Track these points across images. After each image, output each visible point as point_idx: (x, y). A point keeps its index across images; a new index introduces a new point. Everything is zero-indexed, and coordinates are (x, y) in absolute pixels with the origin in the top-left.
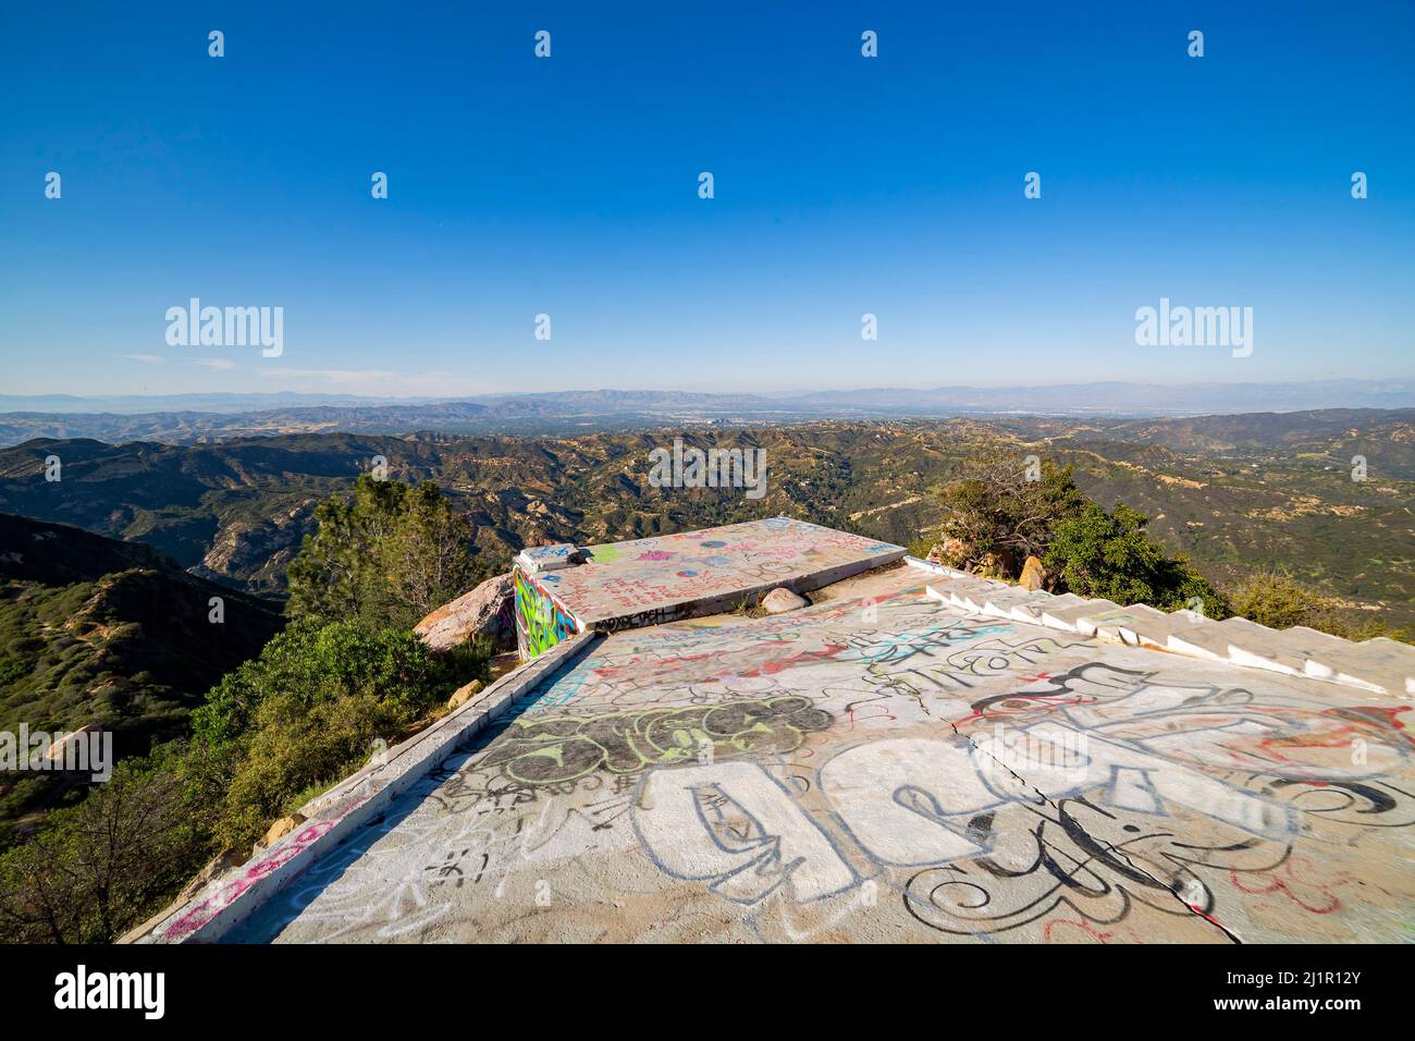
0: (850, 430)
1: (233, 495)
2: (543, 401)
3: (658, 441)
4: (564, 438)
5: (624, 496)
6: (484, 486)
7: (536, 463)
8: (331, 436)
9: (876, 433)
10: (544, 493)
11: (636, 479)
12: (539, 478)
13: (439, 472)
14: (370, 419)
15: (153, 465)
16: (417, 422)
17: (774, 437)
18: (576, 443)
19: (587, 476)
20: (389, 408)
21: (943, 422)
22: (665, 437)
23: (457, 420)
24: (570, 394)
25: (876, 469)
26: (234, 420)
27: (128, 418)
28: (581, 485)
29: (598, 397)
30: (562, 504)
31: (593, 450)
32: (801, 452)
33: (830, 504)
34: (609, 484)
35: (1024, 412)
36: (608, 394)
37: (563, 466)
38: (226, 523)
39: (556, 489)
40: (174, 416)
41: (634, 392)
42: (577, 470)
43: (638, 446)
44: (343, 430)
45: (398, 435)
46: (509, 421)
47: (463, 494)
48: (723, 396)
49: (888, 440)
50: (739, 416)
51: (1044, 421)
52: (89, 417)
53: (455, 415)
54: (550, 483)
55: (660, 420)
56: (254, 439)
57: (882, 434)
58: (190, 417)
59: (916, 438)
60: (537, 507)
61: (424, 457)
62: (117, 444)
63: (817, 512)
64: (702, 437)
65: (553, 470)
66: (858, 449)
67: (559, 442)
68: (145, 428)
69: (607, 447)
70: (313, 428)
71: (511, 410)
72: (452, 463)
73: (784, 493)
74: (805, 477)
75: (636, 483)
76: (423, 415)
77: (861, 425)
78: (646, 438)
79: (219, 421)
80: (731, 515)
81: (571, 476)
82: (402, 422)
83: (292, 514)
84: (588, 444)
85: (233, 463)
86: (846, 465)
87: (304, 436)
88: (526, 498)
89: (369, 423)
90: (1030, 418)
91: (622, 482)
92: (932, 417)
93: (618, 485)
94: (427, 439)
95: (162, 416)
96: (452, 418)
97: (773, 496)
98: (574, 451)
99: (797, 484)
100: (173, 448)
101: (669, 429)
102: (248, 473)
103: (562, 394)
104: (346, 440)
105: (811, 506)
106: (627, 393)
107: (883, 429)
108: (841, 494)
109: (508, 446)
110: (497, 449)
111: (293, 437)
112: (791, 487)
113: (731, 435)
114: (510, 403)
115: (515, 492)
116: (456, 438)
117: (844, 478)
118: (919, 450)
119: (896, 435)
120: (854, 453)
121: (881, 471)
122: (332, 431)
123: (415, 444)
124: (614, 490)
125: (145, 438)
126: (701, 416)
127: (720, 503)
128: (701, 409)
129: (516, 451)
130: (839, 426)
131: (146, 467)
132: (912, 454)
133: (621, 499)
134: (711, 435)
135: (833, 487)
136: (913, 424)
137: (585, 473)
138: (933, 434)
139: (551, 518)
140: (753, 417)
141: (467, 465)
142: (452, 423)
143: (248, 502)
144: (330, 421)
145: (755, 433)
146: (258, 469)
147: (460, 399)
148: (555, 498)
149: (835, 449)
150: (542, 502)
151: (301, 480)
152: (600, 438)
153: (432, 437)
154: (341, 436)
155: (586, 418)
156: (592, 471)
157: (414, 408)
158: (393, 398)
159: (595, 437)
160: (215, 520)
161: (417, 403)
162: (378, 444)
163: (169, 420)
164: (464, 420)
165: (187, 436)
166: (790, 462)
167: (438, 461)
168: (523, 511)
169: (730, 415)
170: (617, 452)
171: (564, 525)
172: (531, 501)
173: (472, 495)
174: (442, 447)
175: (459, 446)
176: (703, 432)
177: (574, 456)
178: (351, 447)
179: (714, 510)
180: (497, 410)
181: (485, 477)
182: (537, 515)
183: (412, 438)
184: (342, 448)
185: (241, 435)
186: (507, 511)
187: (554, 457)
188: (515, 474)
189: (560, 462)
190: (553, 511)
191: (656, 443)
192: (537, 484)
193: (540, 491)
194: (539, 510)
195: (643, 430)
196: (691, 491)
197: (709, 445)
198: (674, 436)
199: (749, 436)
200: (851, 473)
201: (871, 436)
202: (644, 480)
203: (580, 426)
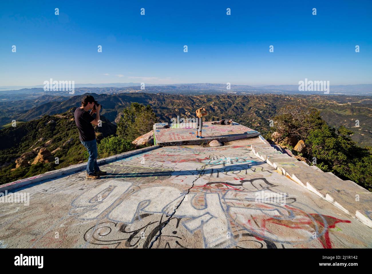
0: (277, 97)
1: (120, 106)
2: (191, 86)
3: (221, 97)
4: (196, 96)
5: (210, 112)
6: (175, 107)
7: (188, 102)
8: (140, 93)
9: (285, 98)
10: (190, 110)
11: (214, 107)
12: (189, 106)
13: (165, 103)
14: (149, 89)
15: (105, 99)
16: (160, 90)
17: (253, 98)
18: (198, 97)
20: (154, 87)
21: (308, 96)
22: (222, 96)
23: (169, 90)
24: (198, 84)
26: (121, 89)
27: (101, 89)
29: (205, 85)
31: (203, 99)
32: (261, 103)
33: (268, 118)
34: (207, 108)
35: (341, 94)
36: (208, 84)
38: (119, 113)
39: (193, 109)
40: (109, 88)
41: (215, 84)
42: (198, 104)
43: (215, 98)
45: (155, 93)
46: (182, 91)
47: (170, 109)
48: (240, 86)
49: (289, 101)
50: (244, 91)
51: (349, 96)
52: (95, 88)
53: (169, 89)
54: (191, 107)
55: (221, 92)
56: (124, 94)
57: (287, 99)
58: (112, 88)
59: (298, 101)
60: (188, 113)
61: (161, 99)
62: (99, 94)
63: (264, 120)
64: (233, 97)
65: (193, 104)
66: (279, 103)
67: (194, 97)
68: (104, 91)
69: (206, 98)
70: (137, 91)
71: (182, 88)
72: (168, 101)
73: (255, 114)
74: (262, 110)
75: (214, 109)
76: (161, 89)
77: (281, 96)
78: (217, 96)
79: (118, 89)
80: (239, 119)
81: (197, 106)
82: (156, 90)
84: (202, 97)
85: (120, 99)
86: (275, 107)
87: (135, 93)
88: (185, 111)
89: (149, 90)
90: (343, 96)
91: (210, 108)
92: (305, 94)
93: (209, 109)
94: (162, 95)
95: (107, 88)
96: (168, 90)
97: (252, 115)
98: (198, 99)
99: (259, 112)
100: (109, 95)
101: (224, 94)
102: (123, 102)
103: (196, 84)
104: (144, 94)
105: (262, 118)
106: (213, 84)
107: (288, 97)
108: (272, 116)
109: (182, 97)
110: (179, 98)
111: (132, 93)
112: (257, 112)
113: (241, 97)
114: (182, 86)
115: (183, 109)
116: (169, 95)
117: (273, 111)
118: (299, 104)
119: (292, 99)
120: (277, 104)
122: (141, 92)
123: (159, 96)
124: (208, 110)
125: (104, 93)
126: (233, 91)
127: (236, 115)
128: (233, 89)
129: (183, 99)
130: (274, 95)
131: (104, 99)
132: (296, 105)
133: (209, 112)
134: (235, 97)
135: (270, 113)
136: (298, 96)
137: (200, 105)
138: (305, 100)
139: (191, 116)
140: (248, 92)
141: (171, 101)
143: (123, 108)
144: (140, 90)
145: (248, 97)
146: (125, 100)
147: (170, 85)
148: (192, 111)
149: (272, 102)
150: (189, 112)
153: (163, 94)
154: (143, 93)
156: (202, 105)
157: (159, 87)
158: (155, 84)
159: (204, 96)
160: (117, 112)
162: (151, 96)
163: (108, 89)
164: (171, 90)
165: (111, 93)
166: (257, 105)
167: (164, 100)
168: (184, 114)
169: (241, 91)
170: (209, 100)
172: (186, 112)
173: (172, 109)
174: (165, 97)
175: (170, 97)
176: (233, 96)
177: (198, 100)
178: (145, 96)
179: (234, 117)
180: (179, 88)
181: (175, 105)
182: (188, 115)
183: (159, 94)
184: (143, 96)
185: (122, 93)
186: (180, 114)
187: (193, 101)
188: (183, 104)
189: (195, 102)
190: (192, 114)
191: (220, 98)
192: (188, 107)
193: (189, 109)
194: (188, 114)
195: (217, 94)
196: (228, 111)
197: (235, 99)
198: (225, 96)
199: (246, 97)
200: (276, 110)
201: (284, 99)
202: (216, 108)
203: (200, 93)
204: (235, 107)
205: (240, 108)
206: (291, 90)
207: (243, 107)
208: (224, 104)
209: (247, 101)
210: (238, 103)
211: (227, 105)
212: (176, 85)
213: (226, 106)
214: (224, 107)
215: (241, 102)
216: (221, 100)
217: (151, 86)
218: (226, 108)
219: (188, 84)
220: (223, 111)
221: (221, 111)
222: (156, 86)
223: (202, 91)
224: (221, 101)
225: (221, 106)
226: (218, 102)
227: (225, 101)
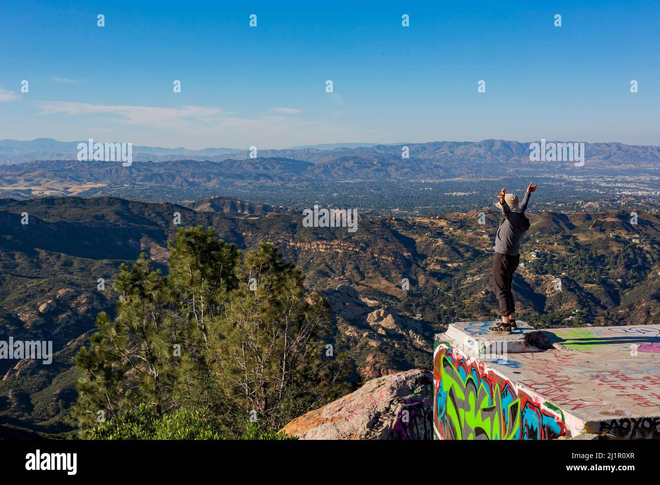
3: (577, 223)
4: (425, 214)
7: (381, 252)
8: (98, 201)
10: (392, 297)
11: (538, 283)
12: (385, 274)
14: (152, 178)
16: (213, 184)
18: (443, 223)
19: (459, 276)
20: (175, 164)
22: (588, 217)
23: (269, 183)
24: (437, 146)
28: (449, 288)
29: (481, 151)
30: (418, 317)
31: (470, 234)
36: (497, 147)
37: (424, 257)
42: (443, 264)
43: (542, 229)
44: (113, 193)
45: (187, 202)
46: (345, 187)
53: (267, 177)
54: (402, 282)
55: (579, 189)
60: (380, 319)
65: (408, 262)
67: (418, 220)
69: (492, 230)
70: (76, 190)
71: (347, 170)
75: (538, 290)
76: (221, 174)
78: (558, 218)
81: (434, 274)
82: (193, 184)
83: (42, 308)
84: (463, 224)
87: (64, 200)
88: (364, 305)
89: (148, 184)
94: (226, 210)
96: (262, 181)
98: (440, 234)
101: (596, 205)
103: (423, 147)
104: (117, 207)
111: (50, 201)
114: (345, 159)
115: (348, 294)
116: (266, 209)
122: (99, 194)
123: (209, 216)
126: (651, 184)
128: (653, 173)
137: (456, 269)
139: (400, 337)
142: (261, 187)
144: (97, 180)
147: (273, 151)
148: (408, 307)
150: (388, 311)
151: (52, 261)
153: (234, 207)
154: (111, 201)
155: (459, 183)
156: (468, 267)
157: (209, 164)
158: (182, 149)
159: (473, 214)
161: (212, 157)
162: (159, 214)
168: (360, 323)
171: (421, 350)
172: (372, 309)
174: (246, 222)
175: (271, 223)
177: (440, 242)
178: (125, 218)
180: (326, 169)
182: (380, 331)
183: (205, 207)
184: (112, 218)
186: (335, 322)
187: (410, 244)
188: (350, 267)
189: (420, 250)
190: (405, 327)
191: (572, 227)
192: (382, 284)
193: (386, 295)
194: (383, 323)
195: (551, 206)
196: (631, 307)
198: (604, 216)
203: (451, 196)
208: (597, 262)
211: (621, 270)
212: (308, 151)
213: (617, 273)
214: (603, 282)
216: (582, 238)
217: (160, 157)
218: (612, 286)
219: (379, 147)
220: (597, 302)
221: (582, 303)
222: (187, 156)
223: (460, 187)
224: (578, 246)
225: (582, 275)
226: (564, 253)
227: (605, 245)
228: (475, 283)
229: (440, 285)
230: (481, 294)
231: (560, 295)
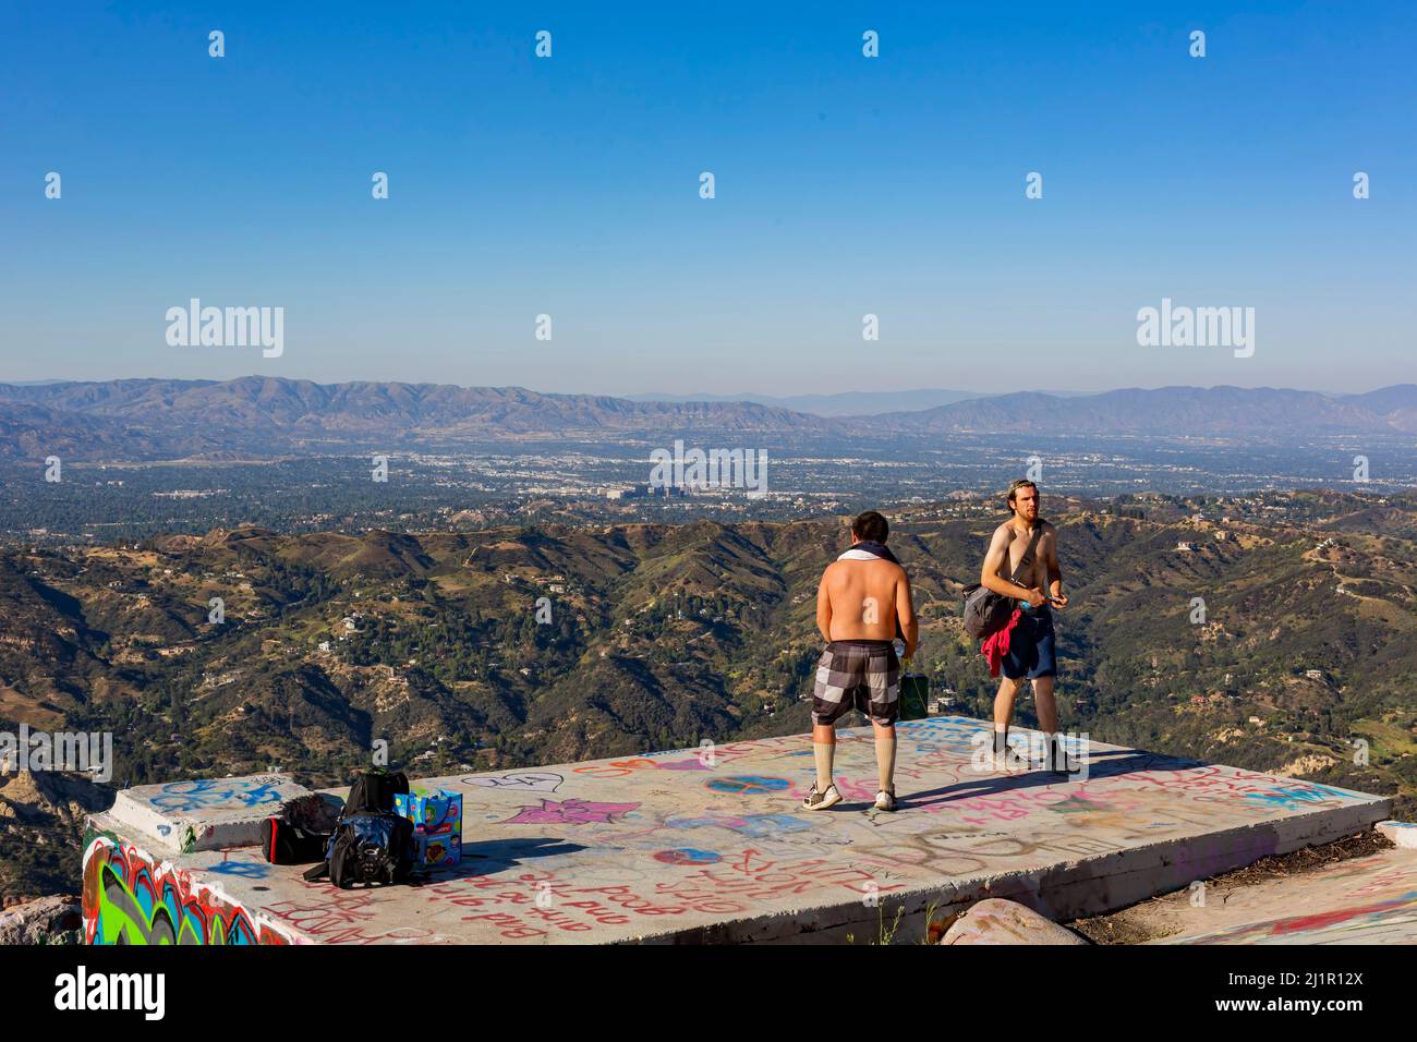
0: (1089, 525)
3: (439, 555)
4: (107, 540)
5: (315, 742)
9: (1175, 537)
11: (358, 684)
12: (14, 679)
18: (149, 559)
19: (186, 675)
22: (462, 542)
24: (136, 388)
25: (1179, 658)
28: (163, 704)
29: (235, 401)
31: (210, 582)
34: (264, 700)
36: (269, 393)
37: (103, 637)
41: (359, 389)
42: (149, 650)
43: (366, 569)
48: (661, 407)
49: (1217, 562)
55: (444, 483)
57: (1196, 539)
59: (1312, 556)
60: (2, 781)
64: (593, 547)
66: (1114, 591)
67: (91, 553)
69: (258, 572)
75: (358, 701)
77: (1123, 505)
78: (397, 543)
81: (128, 675)
84: (193, 562)
93: (296, 705)
98: (142, 585)
101: (477, 516)
103: (104, 390)
106: (334, 388)
107: (1198, 522)
113: (684, 537)
118: (1325, 594)
119: (1247, 543)
121: (1194, 664)
124: (282, 722)
126: (587, 473)
128: (589, 450)
132: (1297, 608)
133: (304, 753)
134: (619, 539)
136: (1302, 508)
137: (179, 662)
138: (1373, 542)
139: (48, 822)
145: (769, 534)
152: (236, 542)
155: (185, 471)
156: (206, 655)
159: (217, 538)
170: (296, 592)
176: (592, 527)
177: (143, 601)
182: (2, 809)
187: (70, 607)
189: (93, 623)
190: (61, 797)
191: (426, 561)
192: (5, 702)
193: (15, 727)
194: (7, 791)
195: (385, 519)
196: (549, 725)
197: (612, 572)
198: (493, 538)
199: (745, 543)
200: (1091, 671)
201: (1160, 548)
202: (388, 687)
203: (167, 499)
204: (620, 660)
205: (683, 679)
206: (1220, 442)
207: (719, 664)
208: (479, 634)
209: (764, 582)
210: (657, 617)
211: (528, 649)
213: (516, 656)
214: (493, 676)
215: (691, 607)
216: (449, 586)
218: (507, 684)
220: (480, 720)
221: (450, 723)
223: (187, 478)
224: (440, 601)
225: (451, 663)
226: (412, 618)
227: (496, 595)
228: (222, 690)
229: (145, 700)
230: (236, 714)
231: (406, 708)
